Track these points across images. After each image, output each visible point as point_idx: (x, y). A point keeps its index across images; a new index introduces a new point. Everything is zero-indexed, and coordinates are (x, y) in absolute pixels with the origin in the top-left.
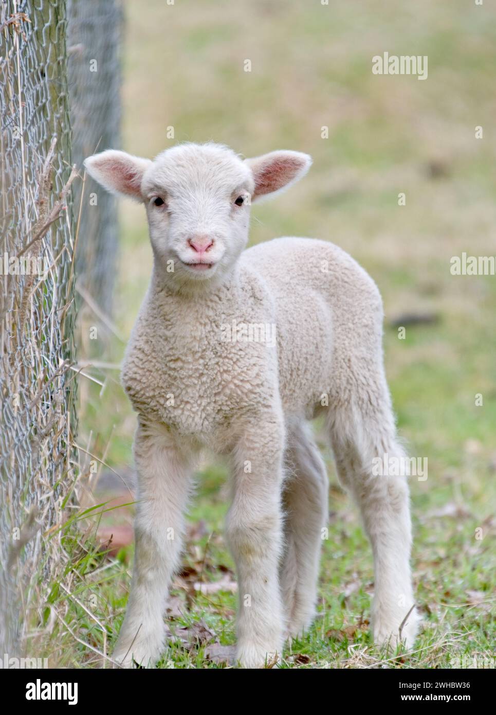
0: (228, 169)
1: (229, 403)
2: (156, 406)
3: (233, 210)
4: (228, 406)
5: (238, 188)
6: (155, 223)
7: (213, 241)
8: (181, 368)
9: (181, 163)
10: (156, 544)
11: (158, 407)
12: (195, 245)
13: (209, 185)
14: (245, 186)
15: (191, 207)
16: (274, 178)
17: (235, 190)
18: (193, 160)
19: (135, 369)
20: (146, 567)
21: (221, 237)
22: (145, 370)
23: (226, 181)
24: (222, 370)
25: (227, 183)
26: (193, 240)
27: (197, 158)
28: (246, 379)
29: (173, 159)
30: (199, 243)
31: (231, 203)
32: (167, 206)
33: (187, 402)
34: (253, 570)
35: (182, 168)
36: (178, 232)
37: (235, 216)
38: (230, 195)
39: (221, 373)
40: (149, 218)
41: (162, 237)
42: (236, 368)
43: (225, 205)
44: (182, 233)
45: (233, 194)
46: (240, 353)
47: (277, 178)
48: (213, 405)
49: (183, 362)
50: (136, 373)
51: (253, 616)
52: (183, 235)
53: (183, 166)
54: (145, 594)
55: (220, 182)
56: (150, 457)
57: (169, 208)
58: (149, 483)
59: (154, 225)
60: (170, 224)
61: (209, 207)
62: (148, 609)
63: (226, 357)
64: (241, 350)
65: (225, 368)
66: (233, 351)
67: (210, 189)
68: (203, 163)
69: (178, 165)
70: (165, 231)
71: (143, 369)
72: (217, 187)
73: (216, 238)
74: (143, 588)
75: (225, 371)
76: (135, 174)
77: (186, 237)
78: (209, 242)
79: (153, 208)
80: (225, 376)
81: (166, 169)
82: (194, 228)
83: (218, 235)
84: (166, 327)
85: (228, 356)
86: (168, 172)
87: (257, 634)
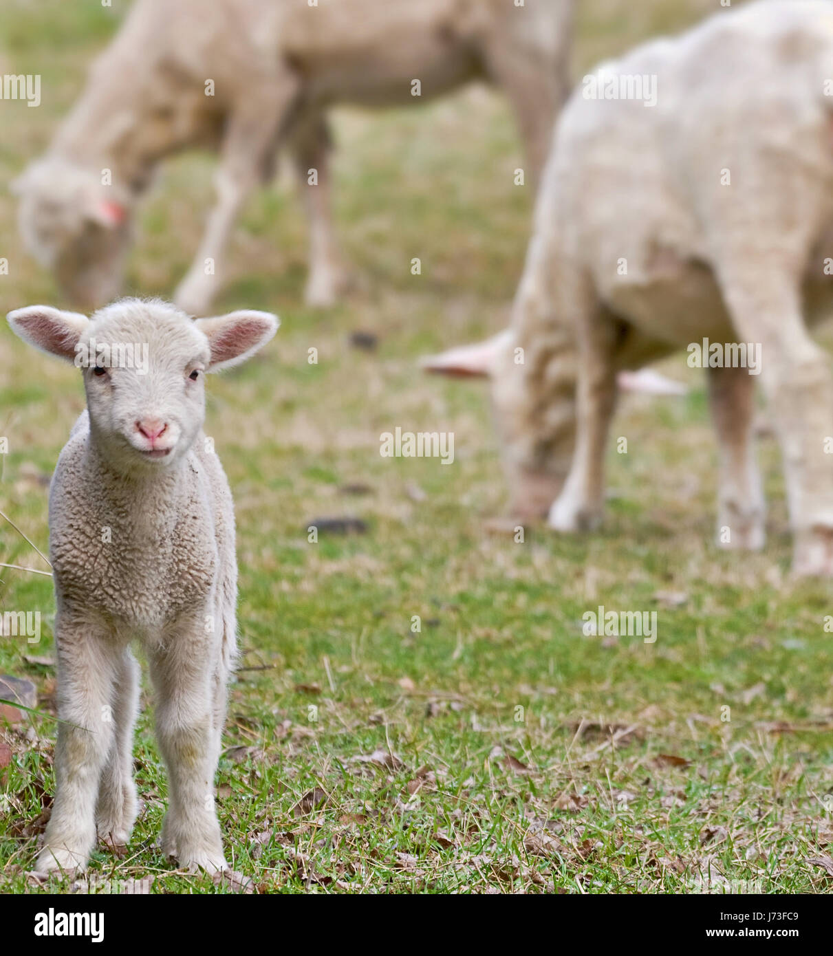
0: (181, 337)
1: (183, 596)
2: (101, 595)
3: (188, 386)
4: (182, 598)
5: (193, 361)
6: (94, 395)
7: (166, 425)
8: (139, 559)
9: (126, 326)
10: (91, 738)
11: (105, 596)
12: (145, 429)
13: (160, 356)
14: (201, 358)
15: (138, 382)
16: (234, 343)
17: (189, 363)
18: (140, 322)
19: (75, 552)
20: (79, 763)
21: (175, 419)
22: (89, 554)
23: (180, 352)
24: (177, 560)
25: (180, 354)
26: (143, 424)
27: (145, 322)
28: (202, 569)
29: (116, 321)
30: (150, 427)
31: (185, 378)
32: (110, 378)
33: (141, 595)
34: (195, 772)
35: (128, 334)
36: (125, 412)
37: (191, 392)
38: (184, 368)
39: (177, 564)
40: (86, 387)
41: (105, 414)
42: (192, 557)
43: (179, 380)
44: (128, 413)
45: (187, 367)
46: (193, 539)
47: (239, 344)
48: (169, 597)
49: (142, 553)
50: (76, 557)
51: (199, 820)
52: (130, 416)
53: (129, 332)
54: (78, 791)
55: (173, 352)
56: (82, 646)
57: (112, 381)
58: (82, 672)
59: (93, 397)
60: (114, 400)
61: (161, 383)
62: (81, 808)
63: (180, 545)
64: (193, 536)
65: (180, 558)
66: (186, 537)
67: (161, 361)
68: (151, 328)
69: (123, 330)
70: (106, 407)
71: (86, 553)
72: (169, 359)
73: (169, 421)
74: (75, 785)
75: (180, 561)
76: (66, 335)
77: (134, 419)
78: (162, 427)
79: (91, 378)
80: (181, 566)
81: (108, 333)
82: (144, 409)
83: (172, 417)
84: (118, 514)
85: (181, 543)
86: (111, 337)
87: (205, 839)
